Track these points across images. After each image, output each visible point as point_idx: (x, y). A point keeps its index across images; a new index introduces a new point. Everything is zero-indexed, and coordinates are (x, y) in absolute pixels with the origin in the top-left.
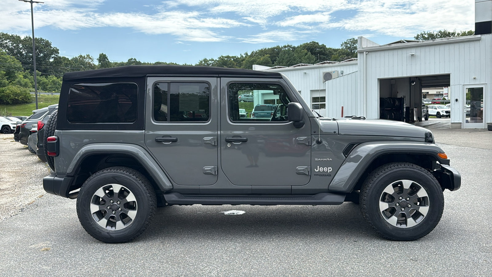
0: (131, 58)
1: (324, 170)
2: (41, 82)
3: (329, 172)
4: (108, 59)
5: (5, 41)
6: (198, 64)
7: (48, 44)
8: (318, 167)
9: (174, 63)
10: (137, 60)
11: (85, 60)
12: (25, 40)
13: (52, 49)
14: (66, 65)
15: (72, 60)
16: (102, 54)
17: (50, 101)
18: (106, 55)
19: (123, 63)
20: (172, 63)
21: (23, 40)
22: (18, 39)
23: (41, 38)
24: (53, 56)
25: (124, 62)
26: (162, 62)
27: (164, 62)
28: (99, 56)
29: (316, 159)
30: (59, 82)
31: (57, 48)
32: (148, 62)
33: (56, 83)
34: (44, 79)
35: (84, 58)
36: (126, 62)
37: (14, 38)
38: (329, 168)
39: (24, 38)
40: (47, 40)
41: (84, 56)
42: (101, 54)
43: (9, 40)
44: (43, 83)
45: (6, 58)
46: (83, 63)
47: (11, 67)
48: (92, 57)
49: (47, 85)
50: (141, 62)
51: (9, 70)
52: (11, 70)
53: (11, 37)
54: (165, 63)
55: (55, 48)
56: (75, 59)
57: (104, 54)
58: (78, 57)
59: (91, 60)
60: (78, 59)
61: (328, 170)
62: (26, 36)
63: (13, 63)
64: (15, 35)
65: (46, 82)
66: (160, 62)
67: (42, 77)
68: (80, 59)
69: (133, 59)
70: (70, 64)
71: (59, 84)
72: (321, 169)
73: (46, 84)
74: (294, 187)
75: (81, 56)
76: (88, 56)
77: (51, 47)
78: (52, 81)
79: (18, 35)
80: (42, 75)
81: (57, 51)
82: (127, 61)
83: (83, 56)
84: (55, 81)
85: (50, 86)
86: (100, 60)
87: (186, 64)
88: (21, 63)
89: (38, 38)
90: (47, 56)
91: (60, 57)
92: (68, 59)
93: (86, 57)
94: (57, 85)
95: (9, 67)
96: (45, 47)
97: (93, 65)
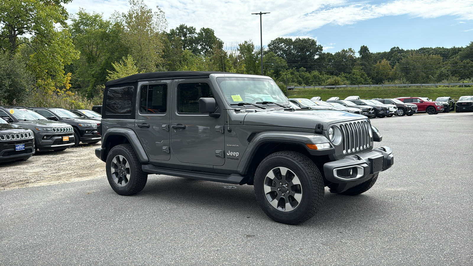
0: (393, 47)
1: (234, 154)
2: (305, 77)
3: (237, 156)
4: (369, 51)
5: (281, 45)
6: (469, 46)
7: (313, 43)
8: (229, 151)
9: (441, 47)
10: (400, 49)
11: (347, 53)
12: (296, 42)
13: (317, 47)
14: (330, 61)
15: (335, 55)
16: (364, 46)
17: (301, 94)
18: (367, 46)
19: (385, 52)
20: (439, 47)
21: (294, 41)
22: (290, 42)
23: (308, 39)
24: (318, 53)
25: (387, 52)
26: (427, 47)
27: (429, 47)
28: (360, 49)
29: (228, 145)
30: (318, 76)
31: (321, 46)
32: (412, 49)
33: (316, 77)
34: (307, 74)
35: (347, 52)
36: (388, 51)
37: (287, 41)
38: (237, 153)
39: (295, 40)
40: (313, 39)
41: (347, 50)
42: (362, 46)
43: (284, 43)
44: (306, 78)
45: (275, 59)
46: (345, 56)
47: (279, 67)
48: (353, 50)
49: (310, 80)
50: (404, 49)
51: (277, 69)
52: (279, 69)
53: (285, 40)
54: (431, 48)
55: (319, 45)
56: (338, 54)
57: (365, 46)
58: (341, 51)
59: (352, 53)
60: (341, 53)
61: (236, 154)
62: (296, 39)
63: (280, 62)
64: (288, 38)
65: (308, 77)
66: (425, 47)
67: (306, 72)
68: (342, 53)
69: (395, 47)
70: (333, 59)
71: (318, 78)
72: (231, 154)
73: (309, 78)
74: (215, 167)
75: (343, 50)
76: (350, 49)
77: (316, 45)
78: (313, 75)
79: (290, 38)
80: (306, 71)
81: (321, 48)
82: (390, 51)
83: (345, 50)
84: (315, 76)
85: (311, 80)
86: (361, 52)
87: (454, 47)
88: (286, 62)
89: (305, 38)
90: (313, 54)
91: (324, 54)
92: (332, 54)
93: (348, 51)
94: (317, 79)
95: (277, 66)
96: (311, 46)
97: (355, 58)
